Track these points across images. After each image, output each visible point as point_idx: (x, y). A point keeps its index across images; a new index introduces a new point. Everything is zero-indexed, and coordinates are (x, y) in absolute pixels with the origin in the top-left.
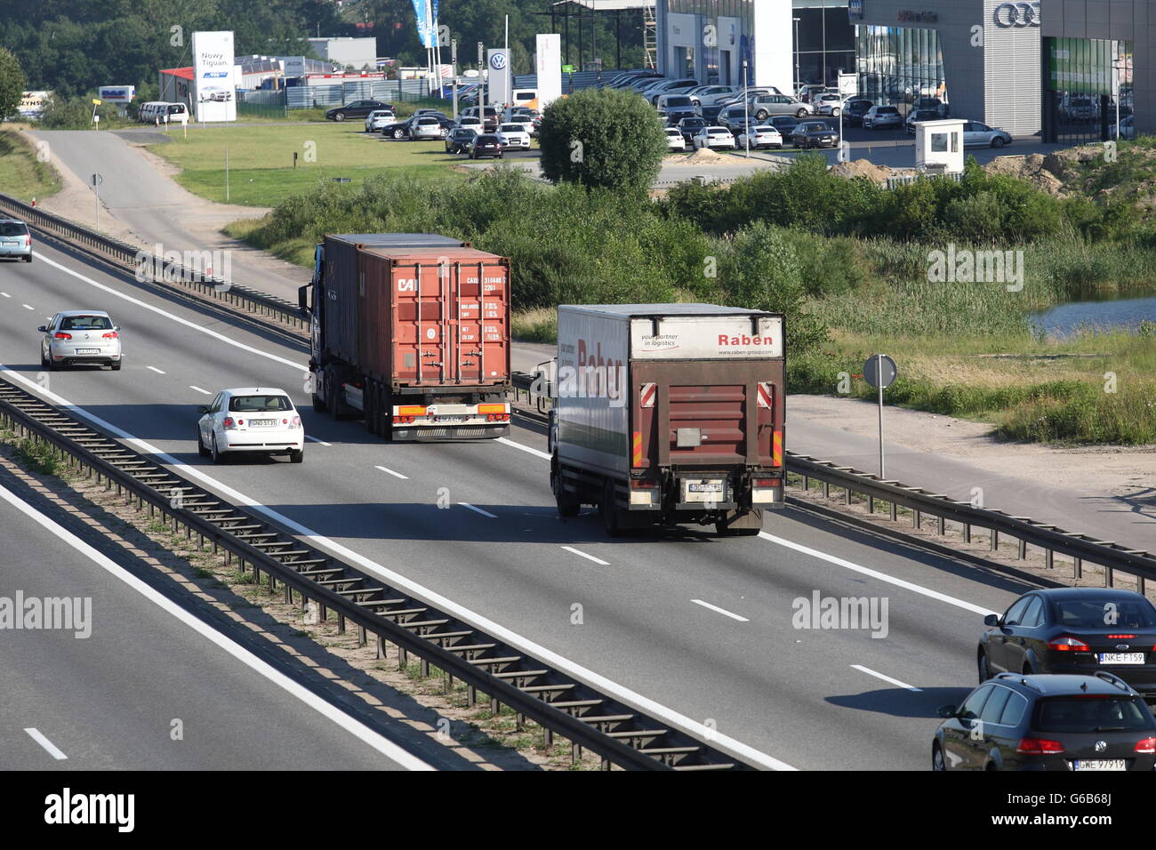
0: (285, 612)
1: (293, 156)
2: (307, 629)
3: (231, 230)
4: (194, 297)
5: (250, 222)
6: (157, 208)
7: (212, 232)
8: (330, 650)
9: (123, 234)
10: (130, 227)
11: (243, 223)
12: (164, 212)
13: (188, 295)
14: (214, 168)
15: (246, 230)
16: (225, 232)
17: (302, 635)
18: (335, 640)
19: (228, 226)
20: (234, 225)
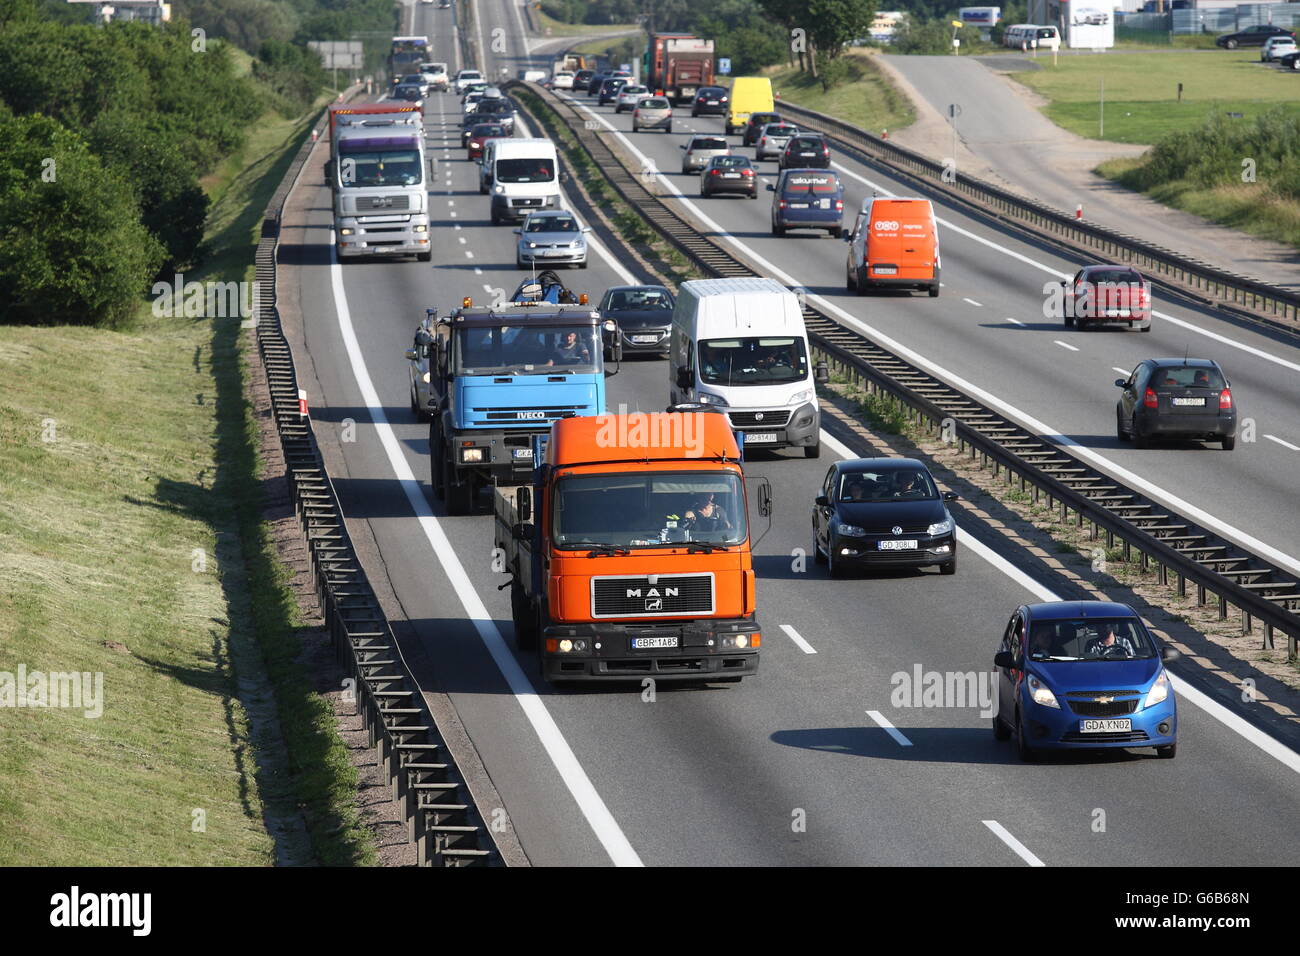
0: (1158, 594)
1: (1177, 88)
2: (1184, 613)
3: (1104, 169)
4: (1061, 243)
5: (1126, 161)
6: (1021, 143)
7: (1082, 171)
8: (1209, 638)
9: (983, 172)
10: (989, 164)
11: (1116, 163)
12: (1029, 148)
13: (1055, 241)
14: (1088, 100)
15: (1120, 170)
16: (1096, 172)
17: (1178, 619)
18: (1216, 626)
19: (1099, 166)
20: (1107, 164)
